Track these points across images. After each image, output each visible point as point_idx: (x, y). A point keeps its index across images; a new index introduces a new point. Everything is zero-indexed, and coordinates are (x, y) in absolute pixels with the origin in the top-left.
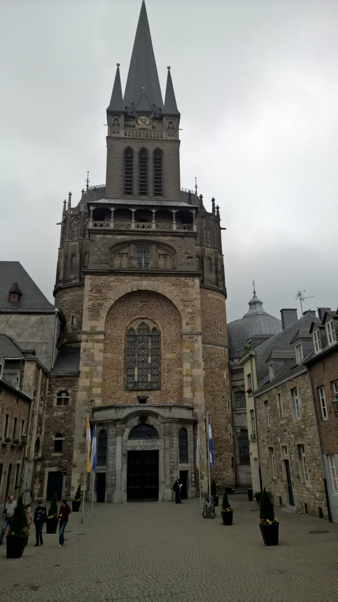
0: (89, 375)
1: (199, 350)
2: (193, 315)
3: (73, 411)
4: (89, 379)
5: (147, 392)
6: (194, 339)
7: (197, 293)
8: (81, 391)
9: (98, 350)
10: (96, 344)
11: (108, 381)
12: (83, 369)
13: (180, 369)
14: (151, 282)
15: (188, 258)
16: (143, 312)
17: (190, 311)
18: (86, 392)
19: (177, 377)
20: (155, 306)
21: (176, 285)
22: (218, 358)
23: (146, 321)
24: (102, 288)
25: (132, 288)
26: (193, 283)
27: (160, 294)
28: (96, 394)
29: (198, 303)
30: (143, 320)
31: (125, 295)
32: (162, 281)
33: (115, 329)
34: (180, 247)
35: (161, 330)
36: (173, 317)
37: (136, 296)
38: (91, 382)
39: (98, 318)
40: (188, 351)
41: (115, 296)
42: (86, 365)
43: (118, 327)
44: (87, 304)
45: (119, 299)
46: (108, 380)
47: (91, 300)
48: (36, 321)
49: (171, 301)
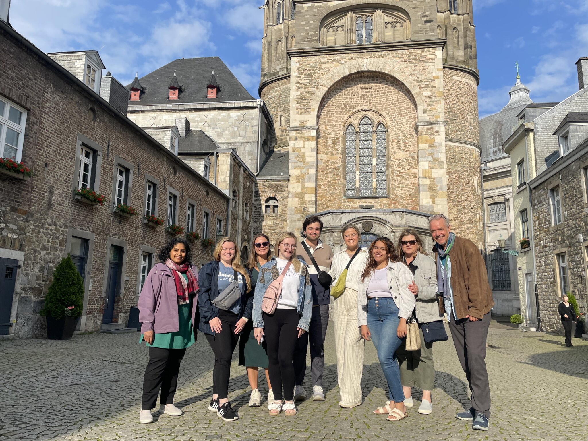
0: (301, 179)
1: (441, 145)
2: (433, 100)
3: (283, 220)
4: (300, 184)
5: (371, 200)
6: (434, 130)
7: (438, 70)
8: (292, 198)
9: (310, 150)
10: (306, 143)
11: (323, 187)
12: (292, 171)
13: (416, 171)
14: (376, 60)
15: (426, 22)
16: (365, 101)
17: (429, 94)
18: (297, 199)
19: (411, 181)
20: (381, 92)
21: (409, 61)
22: (466, 159)
23: (369, 114)
24: (312, 73)
25: (350, 70)
26: (433, 56)
27: (388, 75)
28: (309, 202)
29: (439, 83)
30: (364, 113)
31: (341, 80)
32: (390, 57)
33: (331, 126)
34: (414, 8)
35: (389, 123)
36: (405, 105)
37: (356, 81)
38: (303, 187)
39: (309, 110)
40: (427, 146)
41: (329, 81)
42: (297, 167)
43: (334, 123)
44: (294, 94)
45: (333, 85)
46: (324, 185)
47: (299, 88)
48: (237, 118)
49: (402, 84)
